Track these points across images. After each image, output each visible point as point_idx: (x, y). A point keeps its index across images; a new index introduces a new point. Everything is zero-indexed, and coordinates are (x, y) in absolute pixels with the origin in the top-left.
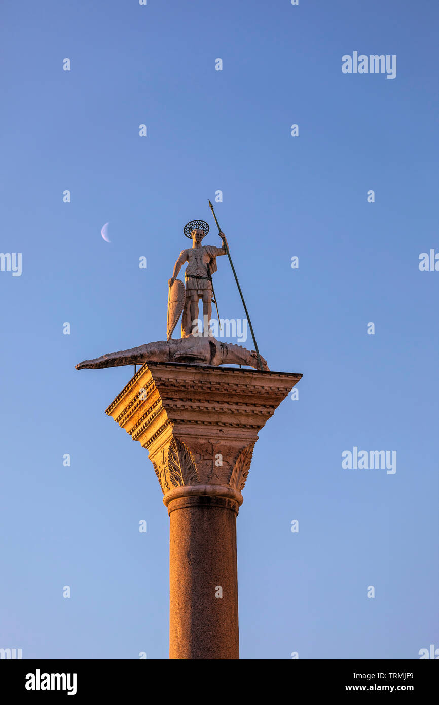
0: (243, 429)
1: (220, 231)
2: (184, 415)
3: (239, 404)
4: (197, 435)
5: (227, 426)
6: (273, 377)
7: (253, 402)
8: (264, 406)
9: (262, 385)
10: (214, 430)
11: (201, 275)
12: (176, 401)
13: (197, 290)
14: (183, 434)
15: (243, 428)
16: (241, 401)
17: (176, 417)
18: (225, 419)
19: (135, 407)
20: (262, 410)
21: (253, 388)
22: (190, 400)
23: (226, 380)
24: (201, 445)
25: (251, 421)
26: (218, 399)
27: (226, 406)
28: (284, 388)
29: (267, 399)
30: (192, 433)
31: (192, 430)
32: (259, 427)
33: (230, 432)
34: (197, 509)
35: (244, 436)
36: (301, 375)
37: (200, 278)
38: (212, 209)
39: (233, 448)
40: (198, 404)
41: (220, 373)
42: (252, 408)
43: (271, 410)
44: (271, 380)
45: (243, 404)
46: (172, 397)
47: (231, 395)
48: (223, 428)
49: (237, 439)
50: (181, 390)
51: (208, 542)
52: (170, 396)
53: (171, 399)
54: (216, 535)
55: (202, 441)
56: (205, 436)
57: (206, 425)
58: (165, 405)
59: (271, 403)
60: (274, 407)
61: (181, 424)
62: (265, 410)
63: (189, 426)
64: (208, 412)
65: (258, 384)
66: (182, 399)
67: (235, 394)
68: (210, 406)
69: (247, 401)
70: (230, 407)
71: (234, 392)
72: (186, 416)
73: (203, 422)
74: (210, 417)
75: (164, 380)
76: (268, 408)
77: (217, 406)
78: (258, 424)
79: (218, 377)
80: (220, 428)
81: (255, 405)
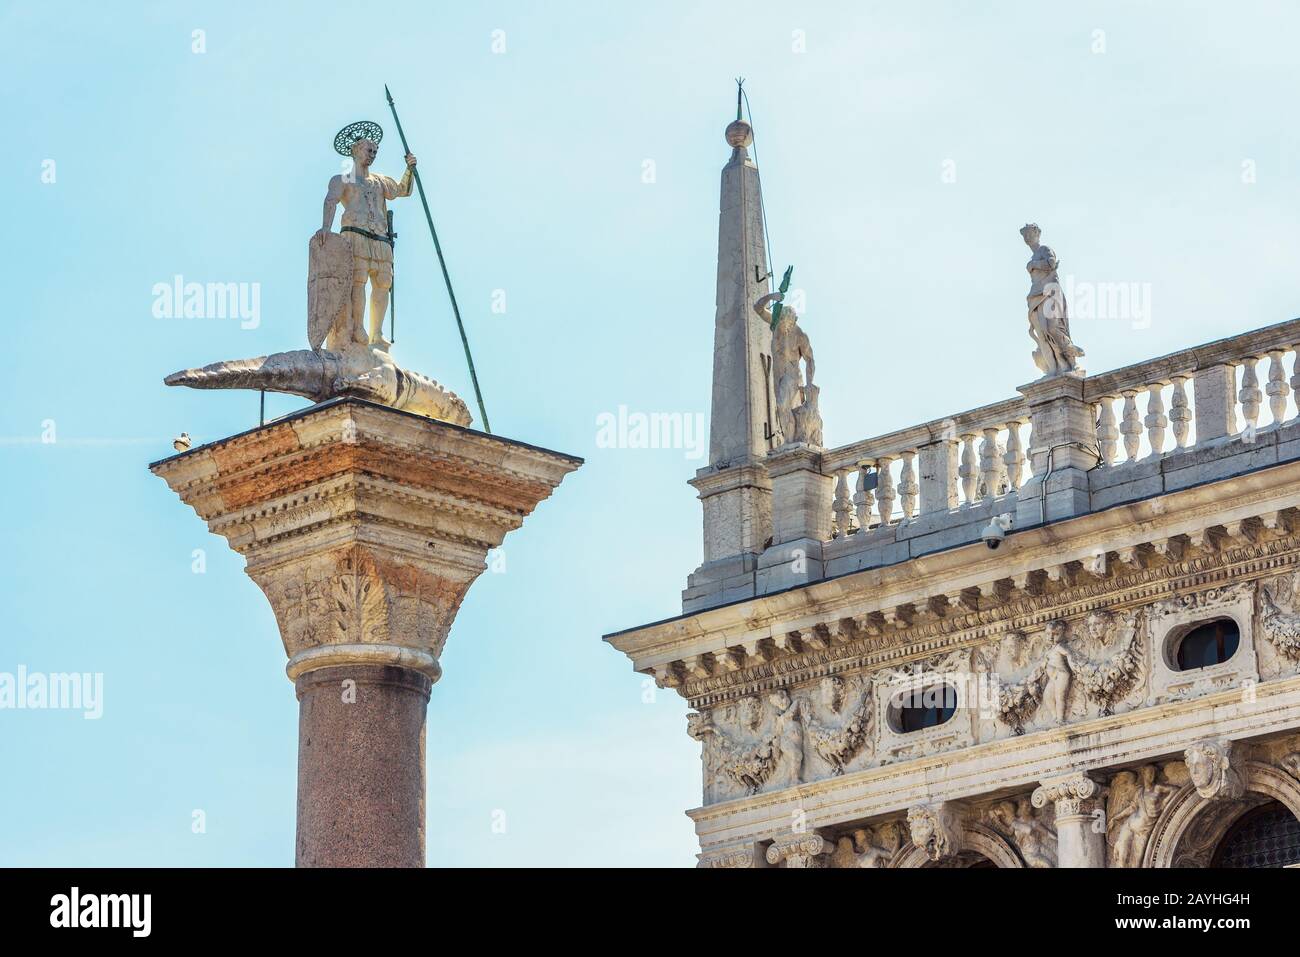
0: (466, 548)
1: (408, 151)
2: (381, 508)
3: (473, 500)
4: (394, 548)
5: (443, 538)
6: (538, 457)
7: (495, 498)
8: (508, 508)
9: (517, 470)
10: (420, 543)
11: (377, 232)
12: (376, 479)
13: (370, 259)
14: (372, 543)
15: (466, 544)
16: (477, 494)
17: (368, 510)
18: (443, 525)
19: (256, 474)
20: (505, 516)
21: (501, 472)
22: (396, 480)
23: (463, 452)
24: (398, 568)
25: (480, 535)
26: (442, 485)
27: (451, 499)
28: (548, 481)
29: (517, 497)
30: (388, 543)
31: (387, 538)
32: (491, 546)
33: (445, 549)
34: (378, 690)
35: (466, 561)
36: (581, 461)
37: (375, 237)
38: (392, 105)
39: (445, 581)
40: (408, 489)
41: (460, 437)
42: (492, 510)
43: (517, 517)
44: (532, 463)
45: (479, 500)
46: (374, 470)
47: (464, 481)
48: (434, 541)
49: (455, 564)
50: (389, 461)
51: (396, 756)
52: (368, 469)
53: (368, 473)
54: (409, 744)
55: (399, 561)
56: (407, 551)
57: (410, 530)
58: (357, 484)
59: (522, 506)
60: (522, 512)
61: (373, 523)
62: (508, 517)
63: (383, 528)
64: (418, 506)
65: (510, 466)
66: (384, 477)
67: (470, 481)
68: (425, 495)
69: (486, 495)
70: (456, 502)
71: (471, 476)
72: (383, 510)
73: (406, 524)
74: (421, 517)
75: (368, 436)
76: (514, 513)
77: (437, 497)
78: (492, 541)
79: (453, 445)
80: (431, 540)
81: (494, 504)
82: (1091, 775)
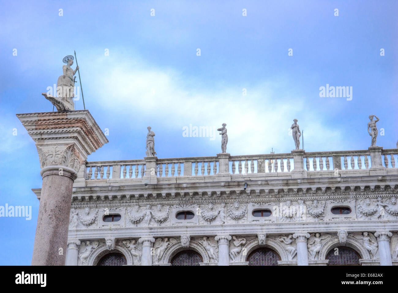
0: (86, 153)
5: (84, 149)
14: (76, 145)
19: (50, 122)
20: (94, 148)
25: (89, 151)
37: (72, 81)
50: (86, 127)
57: (81, 145)
58: (79, 130)
59: (97, 147)
61: (77, 141)
63: (79, 143)
65: (100, 138)
72: (80, 138)
82: (154, 237)
